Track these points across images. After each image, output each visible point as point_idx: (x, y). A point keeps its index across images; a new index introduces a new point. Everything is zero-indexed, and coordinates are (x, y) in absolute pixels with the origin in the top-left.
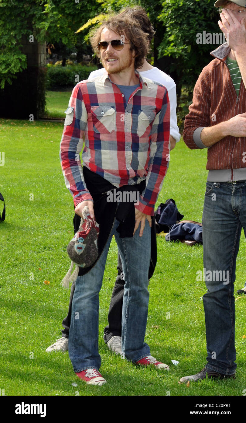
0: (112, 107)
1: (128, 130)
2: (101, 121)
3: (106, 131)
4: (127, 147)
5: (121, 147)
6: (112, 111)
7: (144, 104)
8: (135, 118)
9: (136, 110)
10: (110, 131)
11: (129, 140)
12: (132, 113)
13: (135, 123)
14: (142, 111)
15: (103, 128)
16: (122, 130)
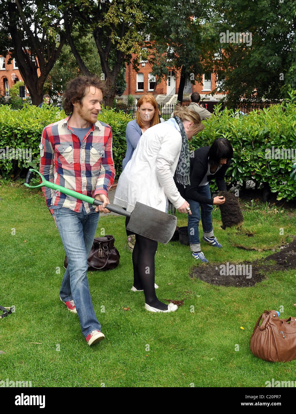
0: (71, 145)
1: (82, 162)
2: (63, 155)
3: (66, 163)
4: (82, 174)
5: (78, 174)
6: (70, 149)
7: (95, 142)
8: (88, 152)
9: (88, 146)
10: (69, 163)
11: (83, 169)
12: (85, 149)
13: (88, 156)
14: (92, 147)
15: (64, 160)
16: (78, 162)
